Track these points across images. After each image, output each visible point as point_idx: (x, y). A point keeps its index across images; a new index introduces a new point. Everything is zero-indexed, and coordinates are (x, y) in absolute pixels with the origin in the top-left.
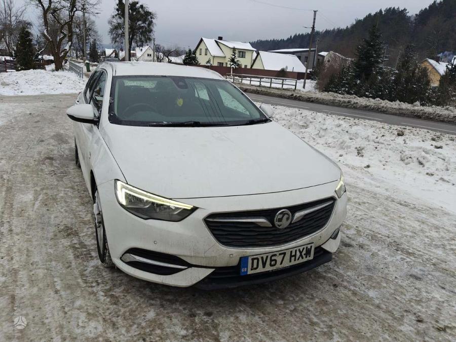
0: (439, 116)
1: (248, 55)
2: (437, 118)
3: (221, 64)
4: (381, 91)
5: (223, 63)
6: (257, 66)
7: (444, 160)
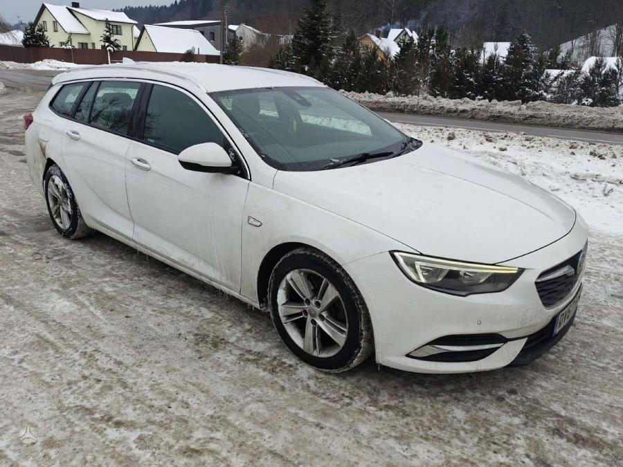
0: (423, 109)
1: (126, 30)
2: (422, 110)
3: (84, 45)
4: (337, 79)
5: (87, 44)
6: (144, 47)
7: (515, 163)
